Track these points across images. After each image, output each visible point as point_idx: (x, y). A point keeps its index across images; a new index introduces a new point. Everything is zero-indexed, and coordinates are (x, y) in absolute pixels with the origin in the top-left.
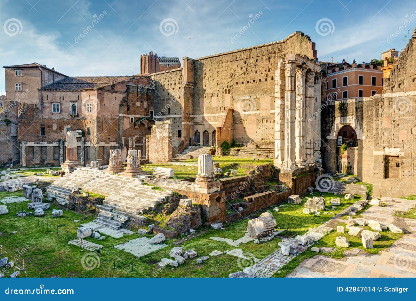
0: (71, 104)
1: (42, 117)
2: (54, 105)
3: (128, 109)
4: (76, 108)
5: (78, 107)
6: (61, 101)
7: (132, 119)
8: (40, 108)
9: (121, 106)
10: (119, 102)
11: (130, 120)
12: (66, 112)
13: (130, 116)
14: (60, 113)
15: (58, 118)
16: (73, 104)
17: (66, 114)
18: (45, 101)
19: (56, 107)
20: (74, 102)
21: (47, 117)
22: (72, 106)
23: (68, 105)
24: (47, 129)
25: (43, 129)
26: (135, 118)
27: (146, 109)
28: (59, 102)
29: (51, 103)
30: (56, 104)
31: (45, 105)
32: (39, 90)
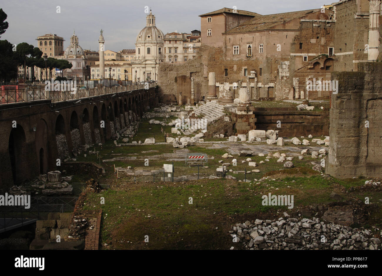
0: (248, 46)
1: (226, 59)
2: (235, 48)
3: (301, 47)
4: (251, 49)
5: (253, 48)
6: (240, 44)
7: (305, 58)
8: (224, 51)
9: (293, 44)
10: (290, 40)
11: (302, 58)
12: (244, 54)
13: (303, 55)
14: (239, 54)
15: (238, 59)
16: (249, 46)
17: (243, 55)
18: (228, 44)
19: (236, 49)
20: (250, 43)
21: (229, 59)
22: (248, 47)
23: (245, 47)
24: (229, 70)
25: (226, 70)
26: (309, 57)
27: (323, 46)
28: (238, 44)
29: (233, 45)
30: (236, 47)
31: (228, 47)
32: (223, 34)
